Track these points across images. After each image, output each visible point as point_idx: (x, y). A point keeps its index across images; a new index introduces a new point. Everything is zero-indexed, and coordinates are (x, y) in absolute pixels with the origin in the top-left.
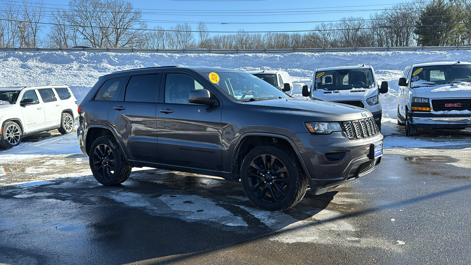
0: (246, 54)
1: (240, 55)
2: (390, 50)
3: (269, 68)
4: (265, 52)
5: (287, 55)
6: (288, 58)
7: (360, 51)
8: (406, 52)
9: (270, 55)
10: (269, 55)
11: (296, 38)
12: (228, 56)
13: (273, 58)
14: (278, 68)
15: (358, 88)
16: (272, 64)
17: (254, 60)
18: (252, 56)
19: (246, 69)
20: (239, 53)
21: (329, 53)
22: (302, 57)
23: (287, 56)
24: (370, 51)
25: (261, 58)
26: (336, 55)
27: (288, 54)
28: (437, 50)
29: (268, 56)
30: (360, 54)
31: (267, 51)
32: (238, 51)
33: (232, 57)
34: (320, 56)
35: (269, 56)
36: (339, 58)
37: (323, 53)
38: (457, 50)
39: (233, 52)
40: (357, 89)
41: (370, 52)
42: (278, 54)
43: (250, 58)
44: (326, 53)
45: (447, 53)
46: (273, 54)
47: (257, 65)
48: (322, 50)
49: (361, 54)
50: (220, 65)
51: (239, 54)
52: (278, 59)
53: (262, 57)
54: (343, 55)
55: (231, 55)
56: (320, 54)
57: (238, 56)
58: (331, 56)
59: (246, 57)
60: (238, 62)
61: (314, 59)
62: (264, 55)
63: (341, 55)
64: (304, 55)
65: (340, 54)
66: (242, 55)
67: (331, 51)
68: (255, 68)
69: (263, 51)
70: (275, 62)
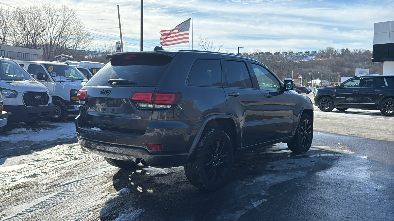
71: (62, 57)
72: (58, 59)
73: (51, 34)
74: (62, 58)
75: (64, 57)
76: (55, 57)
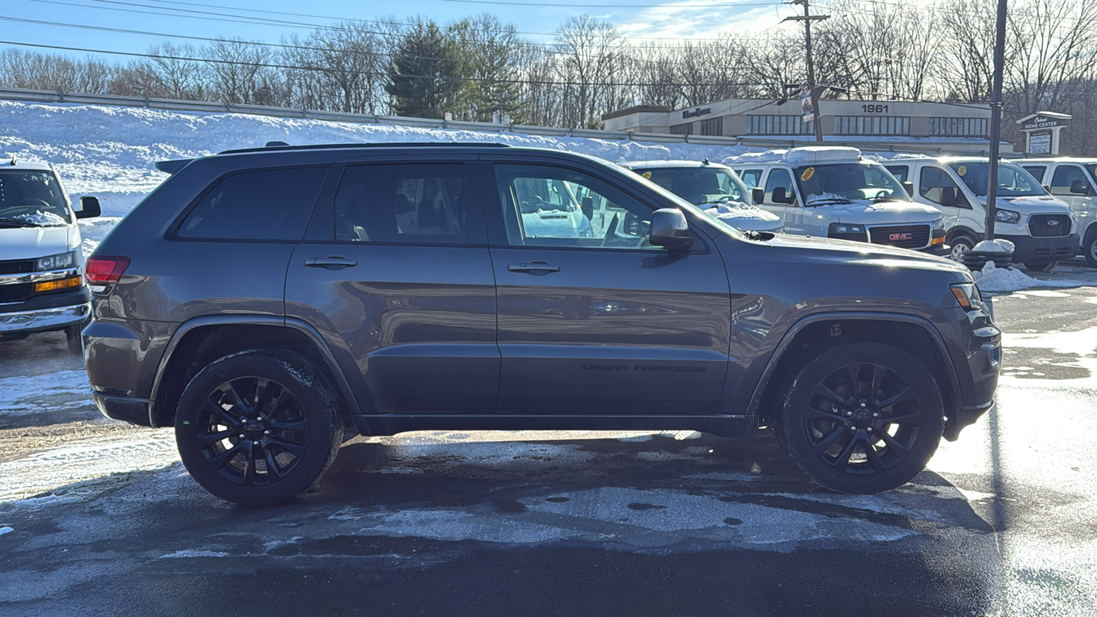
0: (93, 107)
1: (74, 108)
2: (448, 126)
3: (172, 147)
4: (148, 107)
5: (214, 117)
6: (218, 125)
7: (390, 125)
8: (483, 134)
9: (165, 114)
10: (164, 116)
11: (94, 71)
12: (38, 108)
13: (178, 124)
14: (200, 150)
15: (550, 210)
16: (179, 138)
17: (124, 125)
18: (115, 114)
19: (108, 147)
20: (67, 101)
21: (319, 122)
22: (258, 127)
23: (216, 121)
24: (410, 126)
25: (142, 120)
26: (339, 129)
27: (217, 116)
28: (538, 135)
29: (162, 117)
30: (391, 130)
31: (151, 104)
32: (64, 96)
33: (51, 112)
34: (300, 128)
35: (165, 118)
36: (347, 136)
37: (306, 122)
38: (571, 136)
39: (47, 98)
40: (548, 212)
41: (411, 129)
42: (187, 114)
43: (110, 119)
44: (313, 122)
45: (556, 141)
46: (174, 113)
47: (137, 140)
48: (300, 115)
49: (393, 132)
50: (18, 133)
51: (73, 106)
52: (191, 126)
53: (144, 118)
54: (354, 130)
55: (48, 107)
56: (299, 124)
57: (71, 111)
58: (327, 131)
59: (96, 116)
60: (76, 126)
61: (288, 133)
62: (149, 115)
63: (350, 130)
64: (261, 123)
65: (347, 127)
66: (81, 107)
67: (320, 118)
68: (133, 145)
69: (142, 104)
70: (186, 135)
71: (1039, 121)
72: (1026, 127)
73: (1041, 52)
74: (1039, 123)
75: (1045, 120)
76: (1018, 122)
